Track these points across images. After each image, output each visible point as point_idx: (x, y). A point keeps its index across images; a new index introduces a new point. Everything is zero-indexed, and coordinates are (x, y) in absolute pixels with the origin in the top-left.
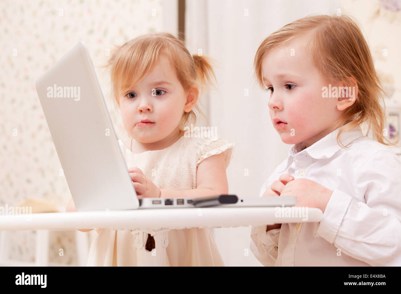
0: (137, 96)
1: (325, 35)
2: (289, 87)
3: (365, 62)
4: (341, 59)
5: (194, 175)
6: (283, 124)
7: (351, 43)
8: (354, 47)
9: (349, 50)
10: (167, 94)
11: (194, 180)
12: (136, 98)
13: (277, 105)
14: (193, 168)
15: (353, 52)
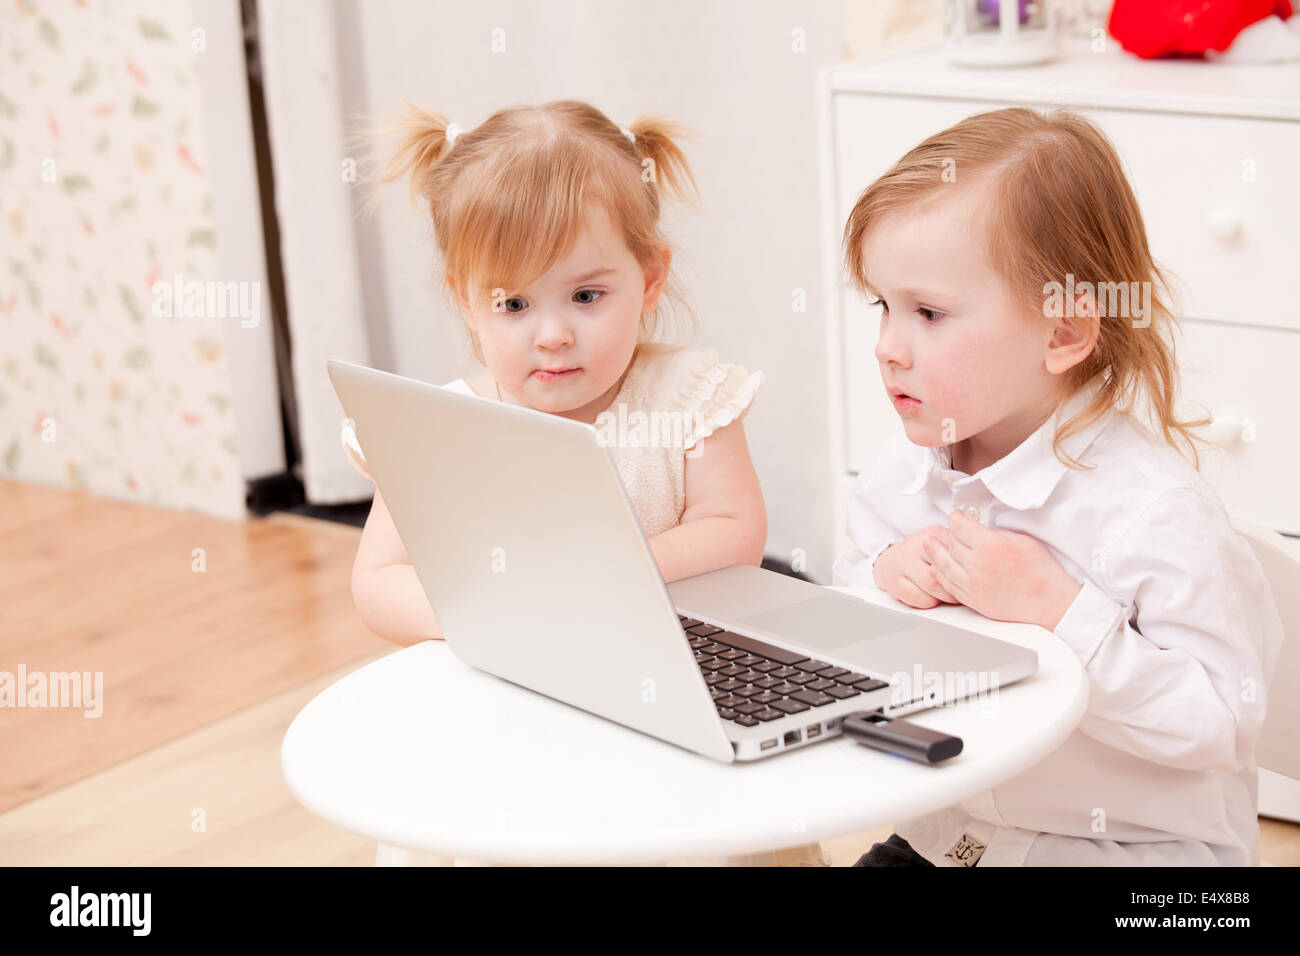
0: (528, 306)
1: (1023, 186)
2: (928, 314)
3: (1121, 248)
4: (1059, 251)
5: (680, 477)
6: (912, 403)
7: (1087, 209)
8: (1094, 216)
9: (1080, 226)
10: (606, 298)
11: (680, 489)
12: (526, 313)
13: (896, 356)
14: (676, 461)
15: (1092, 230)
